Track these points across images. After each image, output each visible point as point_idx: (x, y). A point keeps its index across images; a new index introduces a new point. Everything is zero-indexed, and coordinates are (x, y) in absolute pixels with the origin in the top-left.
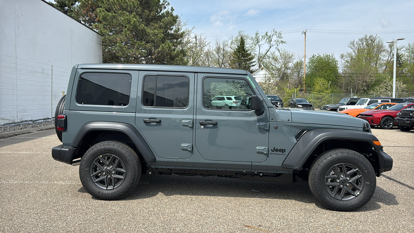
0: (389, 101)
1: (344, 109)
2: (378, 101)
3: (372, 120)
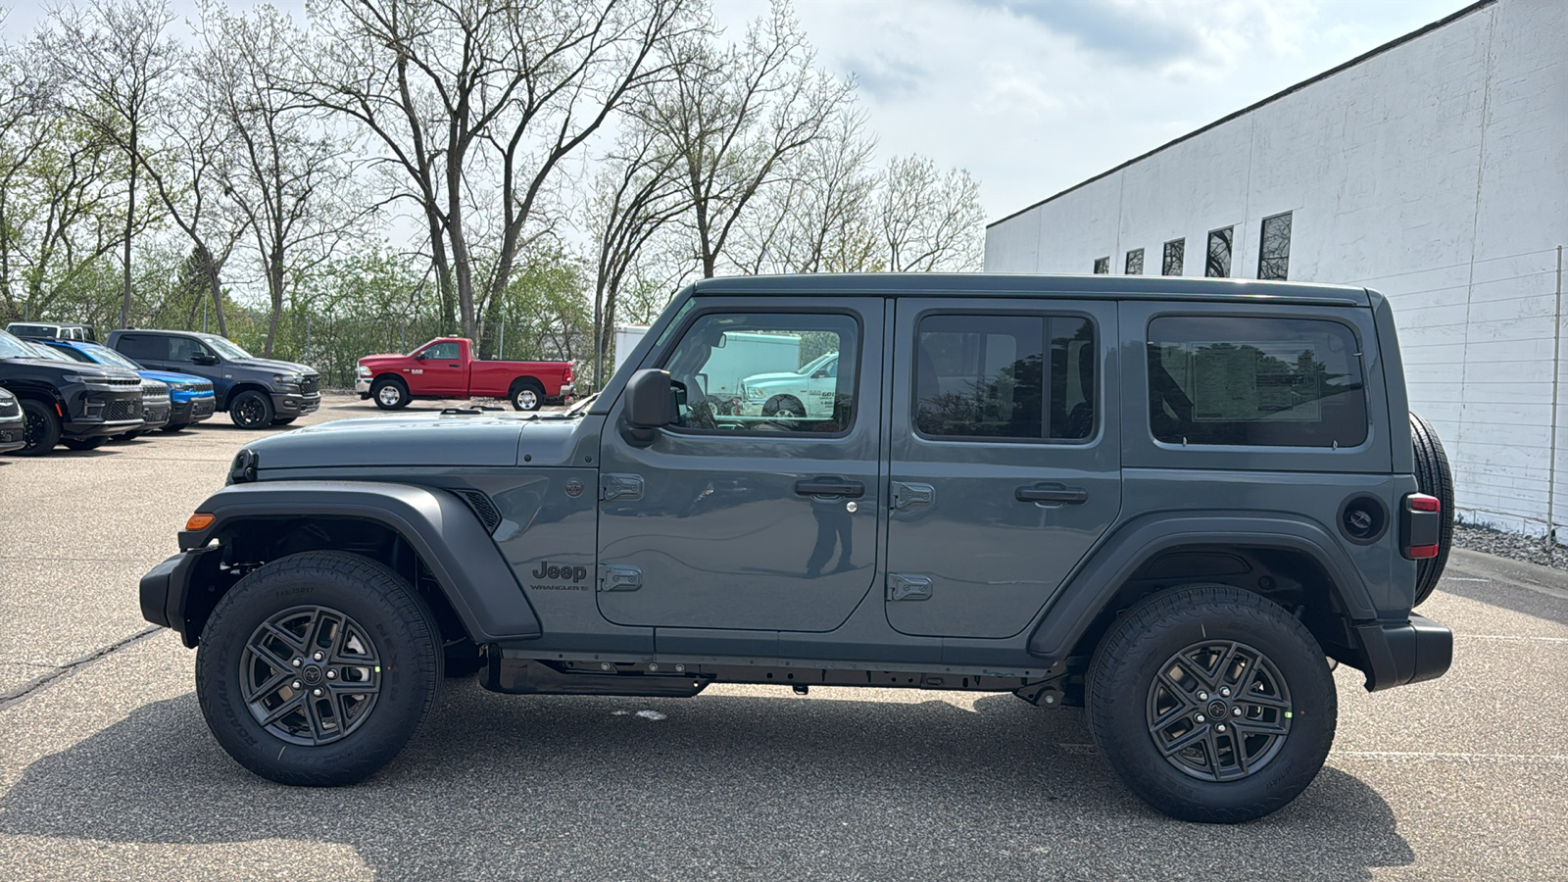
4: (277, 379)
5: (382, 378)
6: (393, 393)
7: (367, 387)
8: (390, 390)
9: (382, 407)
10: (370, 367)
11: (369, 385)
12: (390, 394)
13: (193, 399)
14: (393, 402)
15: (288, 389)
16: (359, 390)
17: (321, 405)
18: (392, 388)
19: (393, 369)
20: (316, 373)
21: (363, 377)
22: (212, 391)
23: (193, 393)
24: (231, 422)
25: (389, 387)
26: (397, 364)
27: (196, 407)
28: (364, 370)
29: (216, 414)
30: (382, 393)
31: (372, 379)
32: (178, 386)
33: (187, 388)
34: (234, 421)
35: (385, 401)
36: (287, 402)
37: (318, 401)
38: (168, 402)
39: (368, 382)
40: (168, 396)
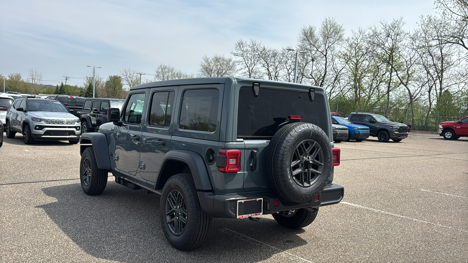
4: (391, 127)
5: (446, 129)
6: (450, 134)
7: (441, 132)
8: (449, 133)
9: (446, 139)
10: (442, 125)
11: (441, 131)
12: (448, 135)
13: (360, 132)
14: (450, 137)
15: (394, 131)
16: (439, 133)
17: (408, 136)
18: (449, 132)
19: (451, 126)
20: (407, 126)
21: (440, 129)
22: (369, 131)
23: (360, 131)
24: (378, 140)
25: (448, 132)
26: (452, 125)
27: (361, 134)
28: (441, 126)
29: (370, 137)
30: (446, 134)
31: (443, 129)
32: (356, 128)
33: (359, 129)
34: (378, 139)
35: (447, 137)
36: (394, 135)
37: (407, 134)
38: (348, 132)
39: (441, 130)
40: (348, 131)
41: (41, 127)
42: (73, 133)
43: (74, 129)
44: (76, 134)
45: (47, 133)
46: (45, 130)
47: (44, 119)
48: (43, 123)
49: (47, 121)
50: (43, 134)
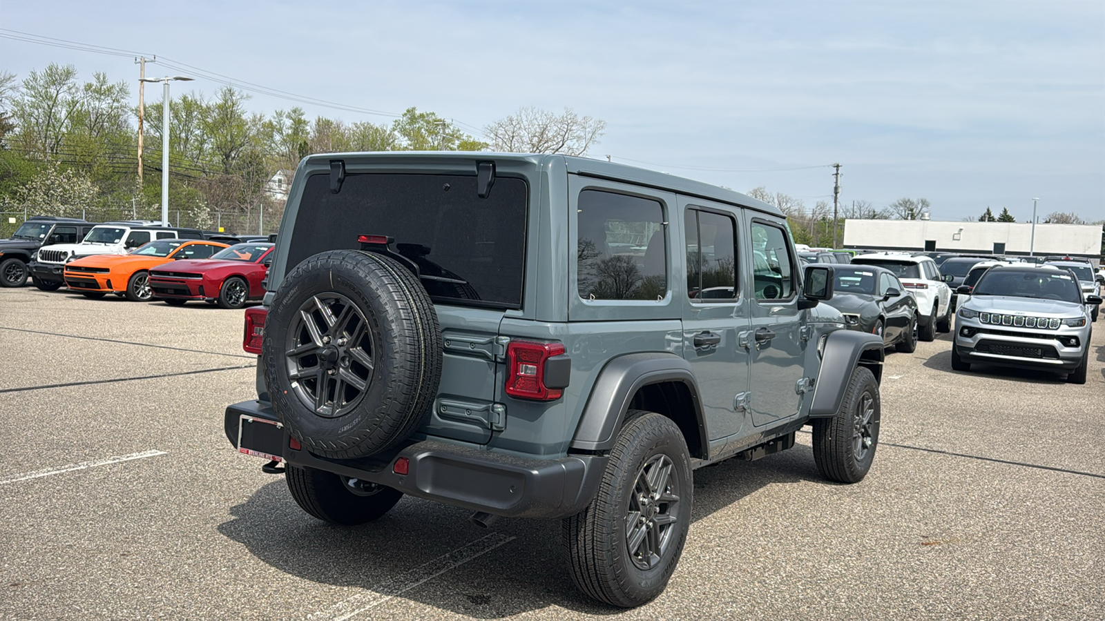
0: (173, 236)
1: (65, 254)
2: (149, 233)
3: (202, 286)
41: (973, 331)
42: (1051, 352)
43: (1055, 343)
44: (1061, 355)
45: (984, 345)
46: (977, 337)
47: (980, 313)
48: (977, 323)
49: (986, 317)
50: (973, 346)
